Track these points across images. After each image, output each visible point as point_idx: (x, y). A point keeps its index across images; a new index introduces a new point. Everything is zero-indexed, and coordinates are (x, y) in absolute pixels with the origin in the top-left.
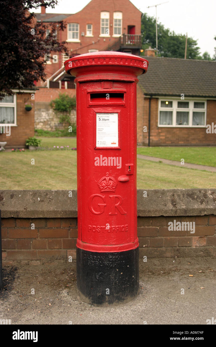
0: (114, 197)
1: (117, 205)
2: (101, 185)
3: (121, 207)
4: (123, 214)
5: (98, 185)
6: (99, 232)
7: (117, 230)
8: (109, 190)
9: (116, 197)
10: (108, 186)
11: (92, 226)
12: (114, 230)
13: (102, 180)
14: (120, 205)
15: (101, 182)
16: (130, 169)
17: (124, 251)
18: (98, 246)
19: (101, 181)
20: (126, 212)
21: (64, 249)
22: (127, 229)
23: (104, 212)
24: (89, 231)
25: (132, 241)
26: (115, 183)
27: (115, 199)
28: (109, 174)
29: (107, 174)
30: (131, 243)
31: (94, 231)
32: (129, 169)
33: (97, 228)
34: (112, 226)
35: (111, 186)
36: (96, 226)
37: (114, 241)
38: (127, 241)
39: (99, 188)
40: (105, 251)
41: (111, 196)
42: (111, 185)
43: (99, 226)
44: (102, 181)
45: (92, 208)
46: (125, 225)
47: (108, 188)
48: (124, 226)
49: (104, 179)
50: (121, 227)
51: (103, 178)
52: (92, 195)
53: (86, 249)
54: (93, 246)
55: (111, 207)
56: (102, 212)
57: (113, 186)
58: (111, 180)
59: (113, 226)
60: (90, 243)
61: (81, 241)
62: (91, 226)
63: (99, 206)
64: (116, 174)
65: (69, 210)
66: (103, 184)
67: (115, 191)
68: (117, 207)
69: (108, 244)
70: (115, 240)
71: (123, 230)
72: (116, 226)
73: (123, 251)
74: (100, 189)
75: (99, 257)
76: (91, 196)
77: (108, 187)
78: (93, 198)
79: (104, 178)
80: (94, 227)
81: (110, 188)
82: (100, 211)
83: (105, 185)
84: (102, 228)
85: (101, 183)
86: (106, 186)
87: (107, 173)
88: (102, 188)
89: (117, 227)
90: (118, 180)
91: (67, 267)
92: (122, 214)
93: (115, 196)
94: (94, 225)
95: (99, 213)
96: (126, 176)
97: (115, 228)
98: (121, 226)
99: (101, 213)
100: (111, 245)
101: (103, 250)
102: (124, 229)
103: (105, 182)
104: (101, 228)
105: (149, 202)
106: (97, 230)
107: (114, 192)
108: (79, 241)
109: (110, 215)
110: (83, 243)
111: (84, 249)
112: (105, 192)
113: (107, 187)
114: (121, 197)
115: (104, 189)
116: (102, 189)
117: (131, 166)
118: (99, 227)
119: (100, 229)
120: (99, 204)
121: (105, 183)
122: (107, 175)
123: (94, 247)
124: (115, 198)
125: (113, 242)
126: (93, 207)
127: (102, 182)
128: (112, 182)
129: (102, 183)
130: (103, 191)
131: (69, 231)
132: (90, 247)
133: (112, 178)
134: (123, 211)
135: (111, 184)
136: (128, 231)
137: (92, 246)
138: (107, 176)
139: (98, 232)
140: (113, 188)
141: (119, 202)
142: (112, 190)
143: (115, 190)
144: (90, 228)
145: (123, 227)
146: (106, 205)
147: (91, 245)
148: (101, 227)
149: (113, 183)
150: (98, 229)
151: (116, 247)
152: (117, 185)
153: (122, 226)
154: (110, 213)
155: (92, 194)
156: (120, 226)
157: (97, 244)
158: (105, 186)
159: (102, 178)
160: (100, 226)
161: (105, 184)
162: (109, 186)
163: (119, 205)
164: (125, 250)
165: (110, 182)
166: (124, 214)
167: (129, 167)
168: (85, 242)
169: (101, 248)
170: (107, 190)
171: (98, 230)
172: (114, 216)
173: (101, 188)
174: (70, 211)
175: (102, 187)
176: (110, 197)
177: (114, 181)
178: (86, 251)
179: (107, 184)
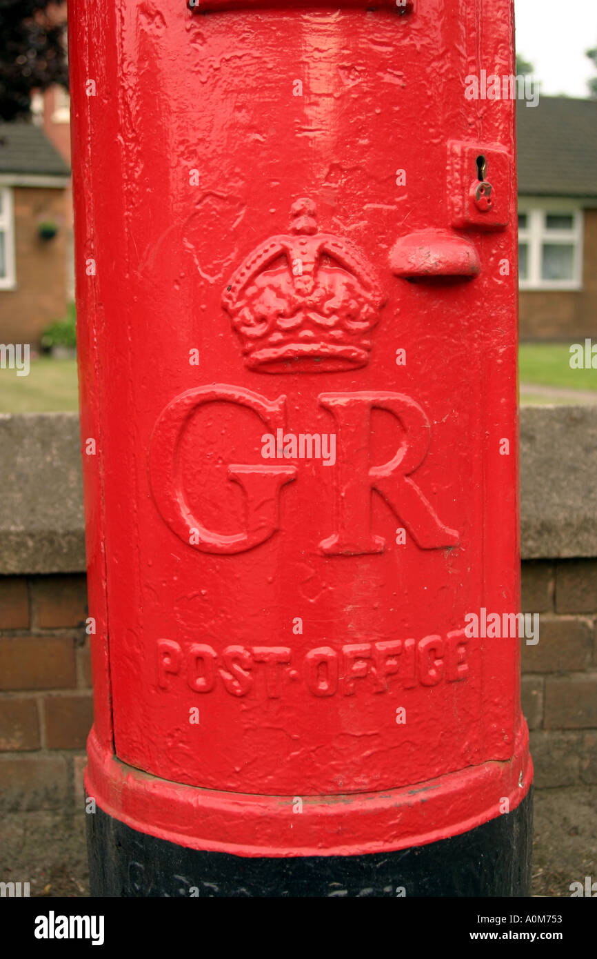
0: (358, 405)
1: (385, 470)
2: (252, 311)
3: (416, 488)
4: (434, 549)
5: (225, 308)
6: (242, 696)
7: (389, 674)
8: (314, 347)
9: (375, 407)
10: (313, 316)
11: (185, 649)
12: (360, 678)
13: (260, 262)
14: (408, 475)
15: (250, 283)
16: (485, 181)
17: (440, 842)
18: (235, 809)
19: (248, 274)
20: (455, 533)
21: (56, 750)
22: (461, 663)
23: (276, 532)
24: (167, 681)
25: (500, 750)
26: (366, 287)
27: (365, 424)
28: (312, 215)
29: (297, 215)
30: (488, 768)
31: (200, 682)
32: (481, 179)
33: (227, 662)
34: (348, 649)
35: (333, 312)
36: (219, 645)
37: (366, 765)
38: (463, 756)
39: (235, 329)
40: (290, 842)
41: (338, 400)
42: (331, 304)
43: (239, 649)
44: (256, 274)
45: (180, 499)
46: (449, 635)
47: (309, 333)
48: (436, 638)
49: (273, 251)
50: (415, 647)
51: (266, 244)
52: (178, 399)
53: (144, 821)
54: (192, 800)
55: (339, 492)
56: (265, 534)
57: (353, 316)
58: (337, 262)
59: (356, 641)
60: (176, 778)
61: (110, 755)
62: (175, 646)
63: (235, 480)
64: (377, 211)
65: (71, 529)
66: (269, 296)
67: (365, 355)
68: (380, 488)
69: (314, 788)
70: (368, 752)
71: (433, 672)
72: (381, 646)
73: (433, 836)
74: (244, 338)
75: (244, 890)
76: (171, 405)
77: (307, 323)
78: (189, 417)
79: (278, 249)
80: (200, 658)
81: (327, 328)
82: (244, 527)
83: (282, 306)
84: (261, 662)
85: (251, 291)
86: (292, 315)
87: (297, 206)
88: (258, 330)
89: (390, 655)
90: (387, 263)
91: (71, 858)
92: (421, 549)
93: (368, 396)
94: (201, 641)
95: (241, 537)
96: (449, 239)
97: (368, 658)
98: (418, 640)
99: (256, 538)
100: (337, 793)
101: (271, 840)
102: (437, 663)
103: (281, 280)
104: (259, 662)
105: (540, 474)
106: (223, 680)
107: (357, 365)
108: (99, 749)
109: (329, 555)
110: (126, 771)
111: (129, 820)
112: (289, 367)
113: (299, 318)
114: (420, 408)
115: (277, 337)
116: (261, 340)
117: (490, 154)
118: (237, 658)
119: (246, 674)
120: (235, 468)
121: (285, 289)
122: (301, 223)
123: (204, 812)
124: (367, 411)
125: (358, 774)
126: (188, 496)
127: (262, 280)
128: (341, 279)
129: (261, 290)
130: (268, 353)
131: (80, 650)
132: (168, 811)
133: (343, 249)
134: (435, 524)
135: (330, 296)
136: (466, 676)
137: (190, 805)
138: (297, 232)
139: (234, 695)
140: (347, 331)
141: (401, 453)
142: (339, 349)
143: (368, 349)
144: (167, 660)
145: (432, 649)
146: (296, 473)
147: (183, 794)
148: (253, 655)
149: (349, 287)
150: (230, 671)
151: (382, 814)
152: (383, 306)
153: (423, 644)
154: (327, 544)
155: (179, 389)
156: (409, 643)
157: (228, 789)
158: (280, 315)
159: (259, 250)
160: (249, 643)
161: (280, 295)
162: (316, 308)
163: (406, 471)
164: (446, 832)
165: (324, 279)
166: (446, 548)
167: (480, 161)
168: (138, 763)
169: (261, 820)
170: (306, 348)
171: (236, 676)
172: (364, 566)
173: (249, 331)
174: (73, 534)
175: (261, 319)
176: (325, 408)
177: (358, 269)
178: (143, 837)
179: (300, 299)
